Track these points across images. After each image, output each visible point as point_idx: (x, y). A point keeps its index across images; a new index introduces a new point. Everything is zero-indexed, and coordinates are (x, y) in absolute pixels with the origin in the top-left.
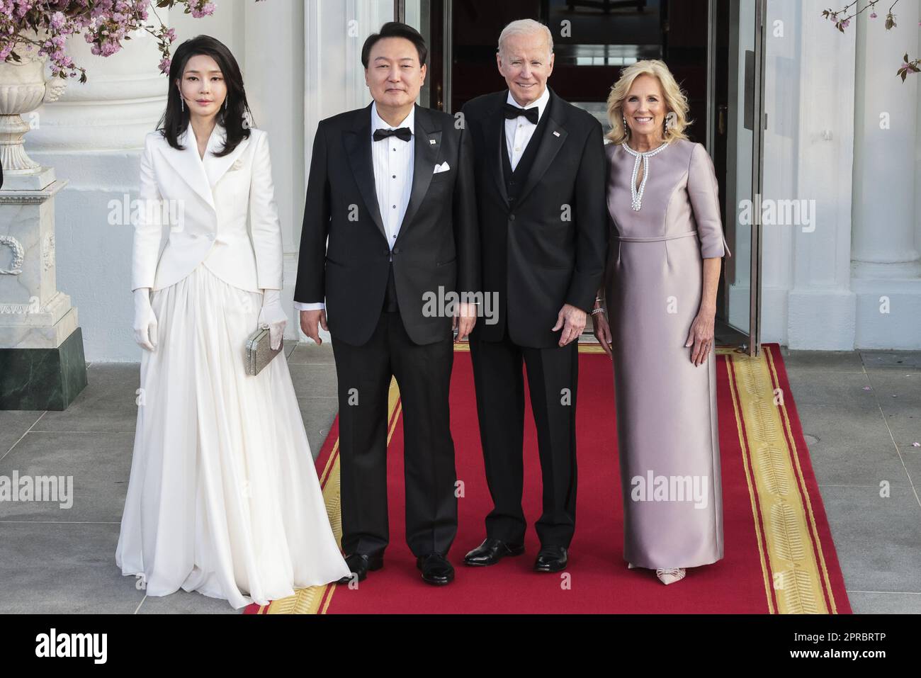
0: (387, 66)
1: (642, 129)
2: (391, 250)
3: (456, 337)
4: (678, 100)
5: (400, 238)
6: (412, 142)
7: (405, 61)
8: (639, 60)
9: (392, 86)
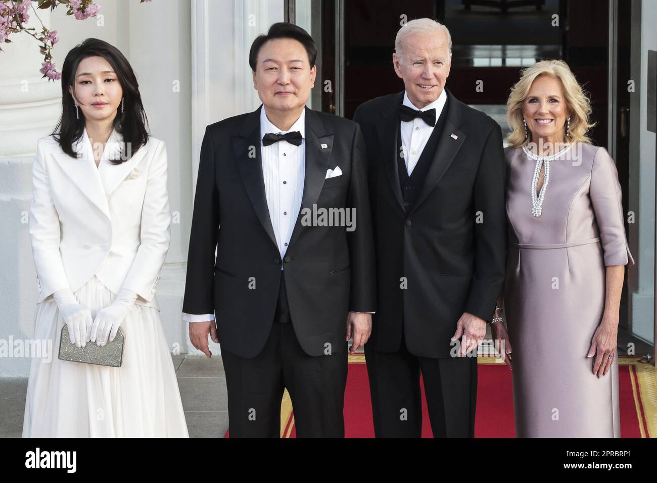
0: (276, 69)
1: (542, 131)
2: (282, 259)
3: (351, 347)
4: (580, 102)
5: (292, 246)
6: (302, 147)
7: (294, 63)
8: (538, 60)
9: (281, 89)
